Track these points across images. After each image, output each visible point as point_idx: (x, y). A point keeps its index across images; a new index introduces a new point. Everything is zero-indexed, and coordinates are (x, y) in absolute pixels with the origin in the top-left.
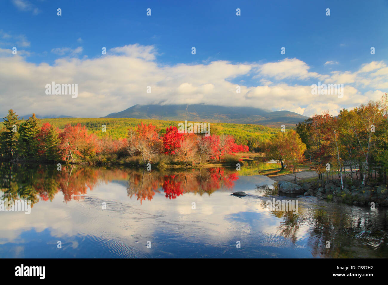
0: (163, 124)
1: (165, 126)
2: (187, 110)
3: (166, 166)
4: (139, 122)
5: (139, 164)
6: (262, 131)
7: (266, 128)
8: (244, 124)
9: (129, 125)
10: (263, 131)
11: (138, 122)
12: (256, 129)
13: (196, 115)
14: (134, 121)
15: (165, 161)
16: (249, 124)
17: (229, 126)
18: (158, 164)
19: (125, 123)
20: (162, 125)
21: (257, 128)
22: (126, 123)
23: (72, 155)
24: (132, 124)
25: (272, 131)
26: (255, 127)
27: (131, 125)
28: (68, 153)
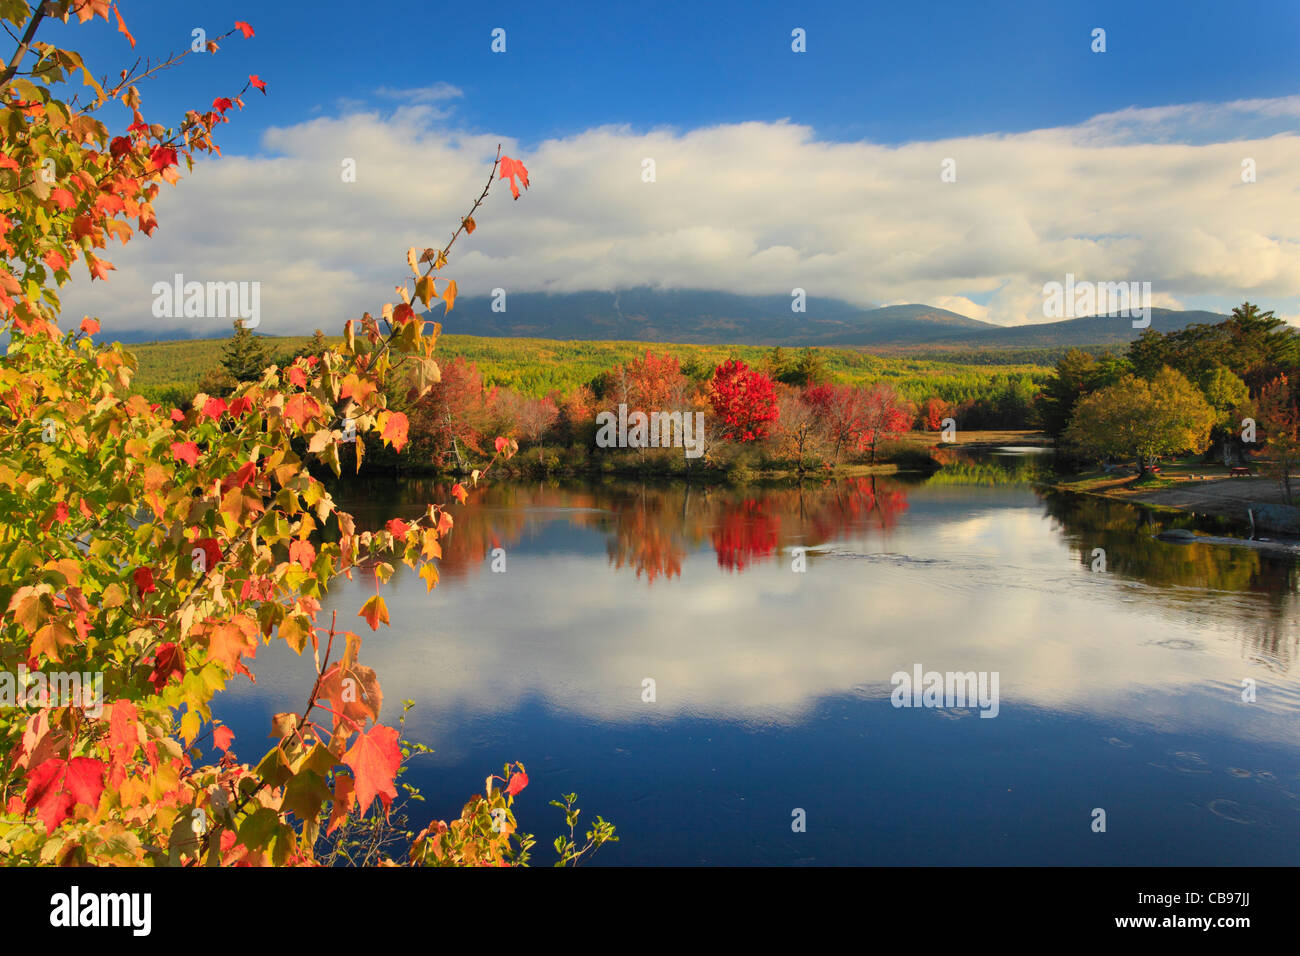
0: (556, 350)
1: (564, 357)
2: (618, 307)
3: (751, 475)
4: (485, 347)
5: (671, 471)
6: (855, 366)
7: (866, 360)
8: (799, 346)
9: (454, 355)
10: (859, 367)
11: (480, 347)
12: (837, 363)
13: (646, 322)
14: (469, 343)
15: (747, 461)
16: (814, 348)
17: (756, 354)
18: (730, 467)
19: (441, 350)
20: (555, 354)
21: (838, 359)
22: (445, 349)
23: (457, 451)
24: (463, 353)
25: (885, 368)
26: (834, 355)
27: (460, 355)
28: (449, 445)
